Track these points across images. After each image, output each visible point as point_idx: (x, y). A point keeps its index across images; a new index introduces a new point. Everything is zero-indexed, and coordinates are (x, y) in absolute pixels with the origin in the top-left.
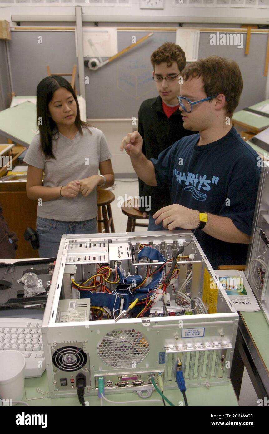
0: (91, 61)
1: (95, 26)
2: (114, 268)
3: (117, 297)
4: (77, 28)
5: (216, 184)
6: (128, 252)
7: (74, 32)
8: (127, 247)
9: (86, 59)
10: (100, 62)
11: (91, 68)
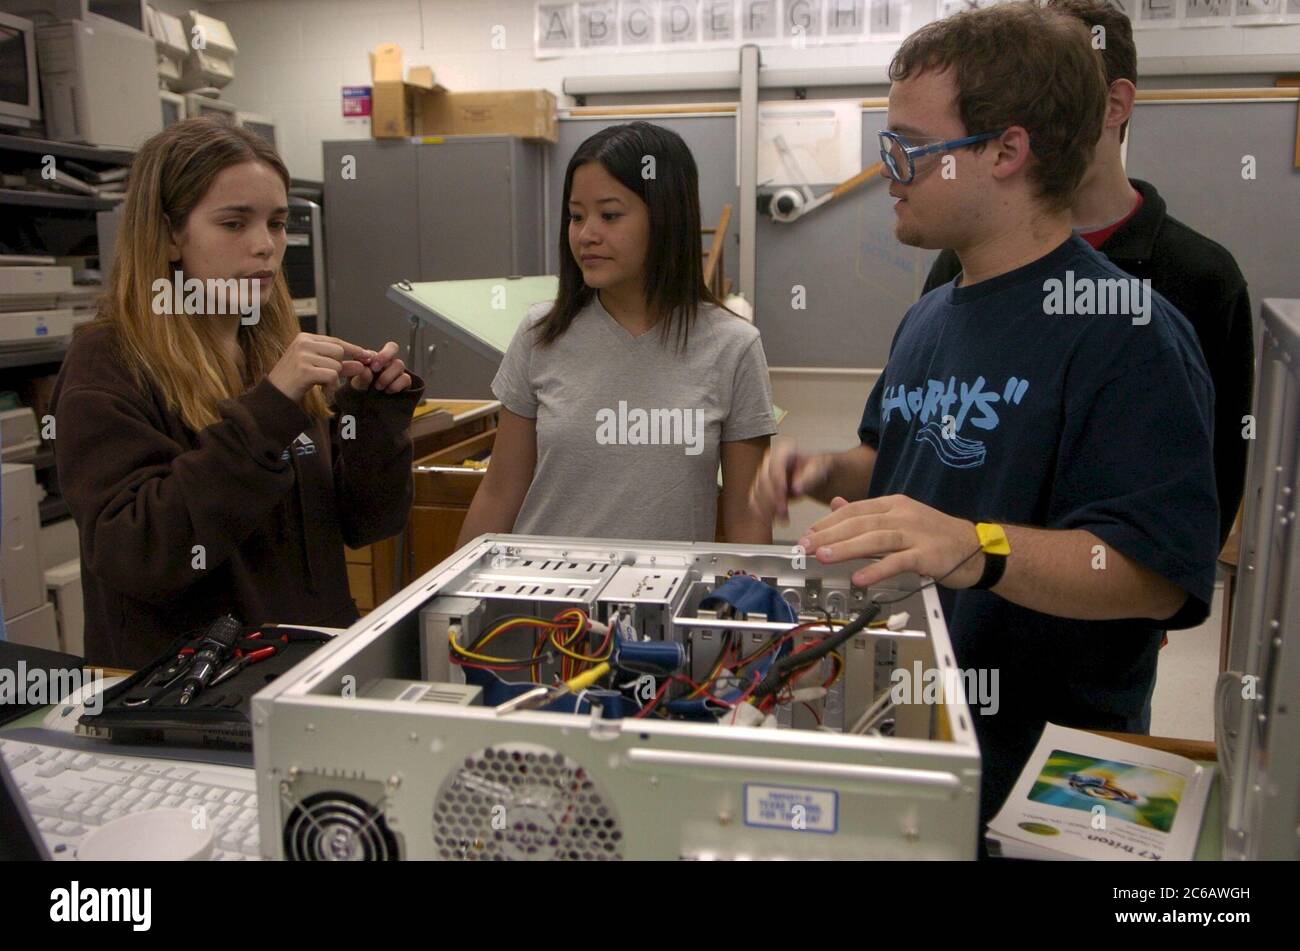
0: (779, 195)
1: (796, 99)
2: (606, 624)
3: (582, 701)
4: (741, 107)
5: (1018, 403)
6: (671, 589)
7: (734, 117)
8: (676, 579)
9: (764, 192)
10: (805, 200)
11: (776, 216)
